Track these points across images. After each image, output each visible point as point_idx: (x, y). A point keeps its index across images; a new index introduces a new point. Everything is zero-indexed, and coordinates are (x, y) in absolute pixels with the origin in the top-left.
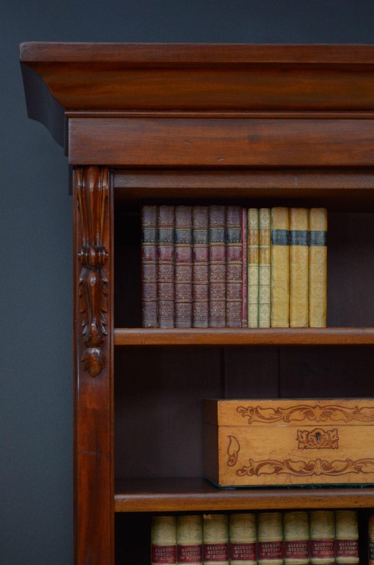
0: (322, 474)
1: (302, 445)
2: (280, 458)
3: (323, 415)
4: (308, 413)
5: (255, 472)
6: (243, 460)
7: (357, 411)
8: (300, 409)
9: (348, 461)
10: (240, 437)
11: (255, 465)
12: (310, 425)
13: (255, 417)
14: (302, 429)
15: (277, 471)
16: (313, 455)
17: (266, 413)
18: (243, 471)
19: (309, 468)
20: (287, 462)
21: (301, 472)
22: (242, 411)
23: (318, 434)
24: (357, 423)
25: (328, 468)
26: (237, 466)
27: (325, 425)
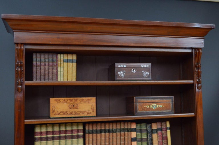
0: (74, 114)
1: (70, 108)
2: (65, 111)
3: (75, 101)
4: (71, 101)
5: (59, 114)
6: (56, 112)
7: (83, 100)
8: (69, 100)
9: (80, 111)
10: (55, 106)
11: (59, 113)
12: (72, 103)
13: (59, 102)
14: (70, 104)
15: (64, 114)
16: (72, 110)
17: (61, 101)
18: (56, 114)
19: (71, 113)
20: (66, 112)
21: (70, 114)
22: (56, 100)
23: (74, 105)
24: (82, 103)
25: (76, 113)
26: (55, 113)
27: (75, 104)
